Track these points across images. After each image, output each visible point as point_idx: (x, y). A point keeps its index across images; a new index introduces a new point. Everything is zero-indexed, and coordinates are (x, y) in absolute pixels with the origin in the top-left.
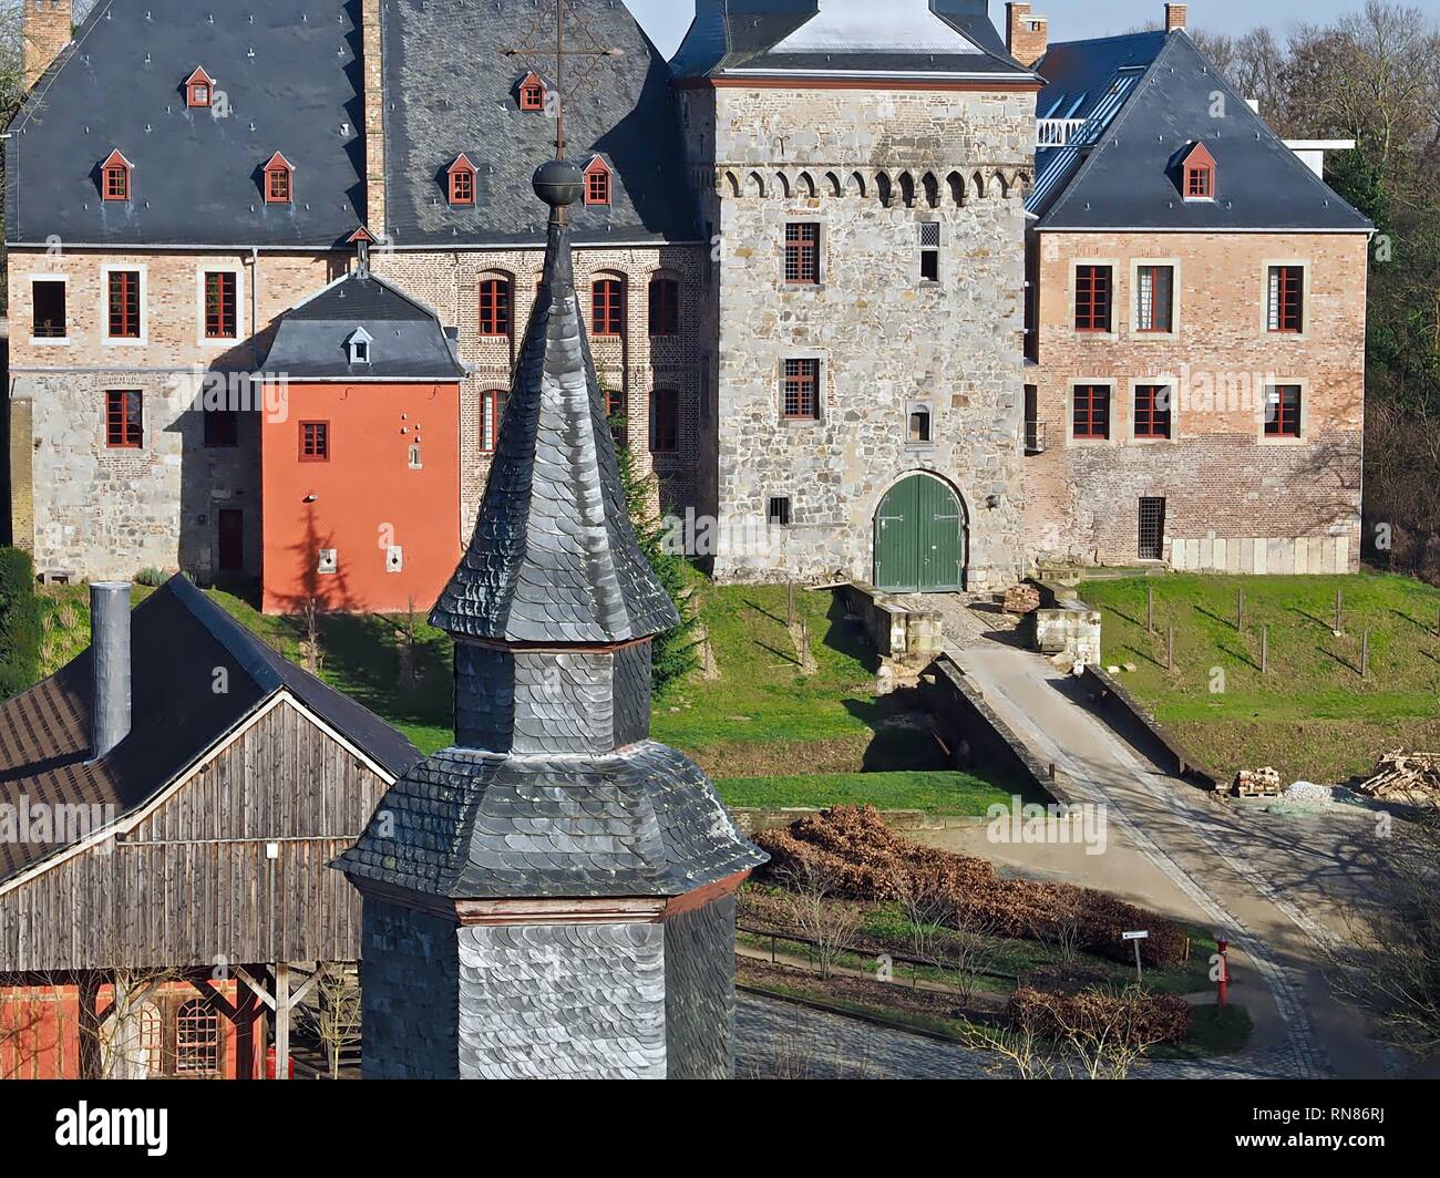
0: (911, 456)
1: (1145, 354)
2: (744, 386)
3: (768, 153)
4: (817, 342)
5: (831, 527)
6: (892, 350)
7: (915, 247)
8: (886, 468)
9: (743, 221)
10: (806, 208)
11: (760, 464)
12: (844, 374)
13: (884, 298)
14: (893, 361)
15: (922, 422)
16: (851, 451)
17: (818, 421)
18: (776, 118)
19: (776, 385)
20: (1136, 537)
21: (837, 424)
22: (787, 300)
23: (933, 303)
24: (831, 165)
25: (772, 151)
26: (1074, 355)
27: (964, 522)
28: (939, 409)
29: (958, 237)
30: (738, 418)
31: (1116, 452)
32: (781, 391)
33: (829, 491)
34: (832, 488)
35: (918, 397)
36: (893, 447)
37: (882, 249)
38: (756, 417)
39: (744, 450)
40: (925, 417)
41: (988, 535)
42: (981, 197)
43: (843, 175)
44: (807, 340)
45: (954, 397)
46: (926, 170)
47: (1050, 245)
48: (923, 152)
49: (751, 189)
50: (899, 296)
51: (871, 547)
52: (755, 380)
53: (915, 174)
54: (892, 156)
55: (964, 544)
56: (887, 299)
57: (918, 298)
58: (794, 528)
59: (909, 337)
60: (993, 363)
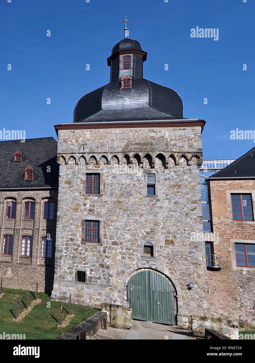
0: (145, 262)
2: (67, 228)
3: (78, 150)
4: (99, 214)
5: (105, 286)
6: (134, 219)
7: (144, 182)
8: (132, 265)
9: (68, 172)
10: (94, 168)
11: (73, 257)
12: (111, 227)
13: (129, 200)
14: (135, 224)
15: (150, 249)
16: (115, 256)
17: (99, 244)
18: (81, 139)
19: (80, 229)
21: (108, 246)
22: (86, 199)
23: (153, 203)
24: (104, 153)
25: (79, 149)
27: (175, 294)
28: (158, 244)
29: (165, 179)
30: (64, 239)
32: (82, 231)
33: (104, 271)
35: (147, 239)
36: (135, 258)
37: (128, 182)
38: (71, 240)
39: (66, 251)
40: (152, 247)
41: (189, 302)
42: (176, 165)
43: (109, 156)
44: (94, 213)
45: (166, 240)
46: (146, 153)
47: (215, 185)
48: (144, 147)
49: (72, 162)
50: (136, 200)
51: (126, 298)
52: (72, 226)
53: (141, 154)
54: (131, 149)
55: (175, 304)
56: (131, 201)
57: (146, 201)
58: (88, 284)
59: (142, 215)
60: (186, 229)
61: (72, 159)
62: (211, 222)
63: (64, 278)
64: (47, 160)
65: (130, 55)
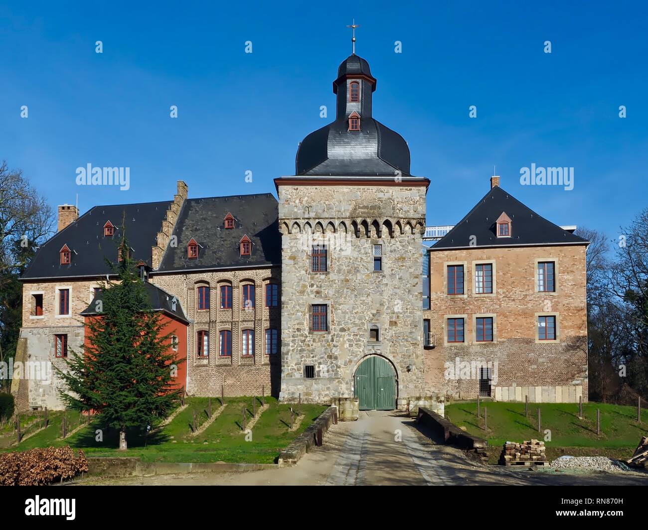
0: (370, 348)
1: (480, 303)
2: (293, 316)
4: (326, 297)
5: (333, 379)
6: (361, 300)
7: (371, 255)
8: (359, 353)
9: (292, 244)
11: (301, 351)
12: (339, 311)
13: (357, 278)
14: (362, 306)
15: (375, 333)
16: (343, 345)
17: (327, 332)
18: (306, 198)
19: (307, 316)
20: (478, 386)
21: (336, 333)
22: (312, 278)
23: (380, 279)
24: (331, 218)
25: (304, 213)
26: (447, 305)
27: (396, 378)
28: (383, 327)
29: (391, 251)
30: (290, 330)
31: (468, 347)
32: (309, 318)
33: (332, 363)
34: (334, 362)
35: (373, 321)
36: (362, 344)
37: (355, 256)
38: (298, 330)
39: (293, 344)
40: (377, 331)
41: (407, 384)
42: (401, 234)
43: (337, 223)
44: (321, 296)
45: (390, 321)
46: (374, 219)
47: (435, 257)
48: (372, 211)
49: (295, 230)
50: (364, 276)
51: (353, 389)
52: (298, 313)
53: (369, 221)
54: (358, 213)
55: (396, 388)
56: (358, 278)
57: (373, 277)
58: (316, 379)
59: (369, 295)
60: (408, 307)
61: (296, 226)
62: (429, 297)
63: (292, 376)
64: (266, 227)
65: (358, 80)
